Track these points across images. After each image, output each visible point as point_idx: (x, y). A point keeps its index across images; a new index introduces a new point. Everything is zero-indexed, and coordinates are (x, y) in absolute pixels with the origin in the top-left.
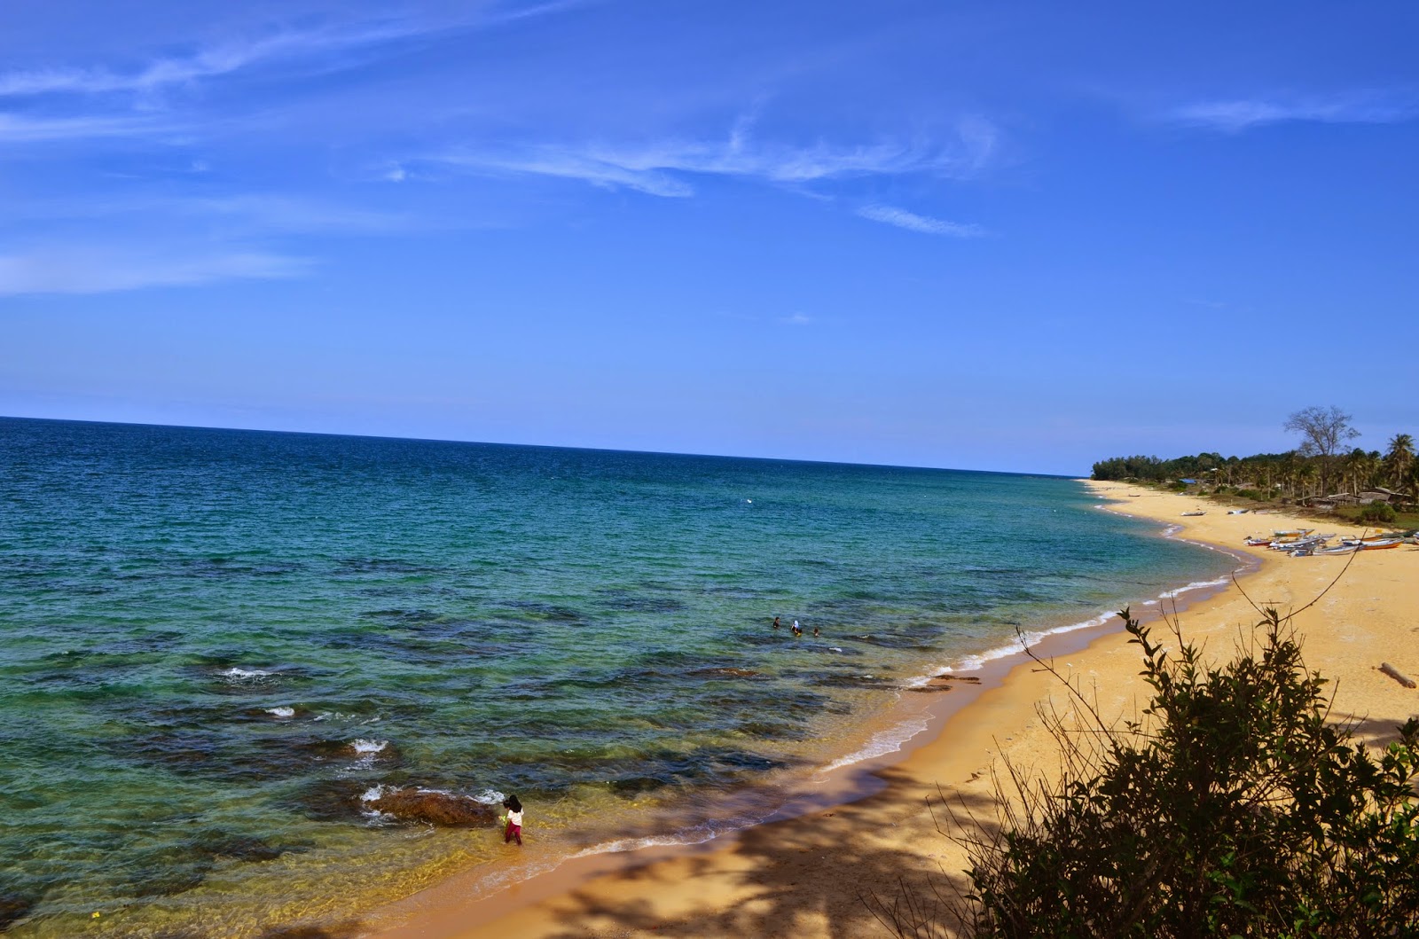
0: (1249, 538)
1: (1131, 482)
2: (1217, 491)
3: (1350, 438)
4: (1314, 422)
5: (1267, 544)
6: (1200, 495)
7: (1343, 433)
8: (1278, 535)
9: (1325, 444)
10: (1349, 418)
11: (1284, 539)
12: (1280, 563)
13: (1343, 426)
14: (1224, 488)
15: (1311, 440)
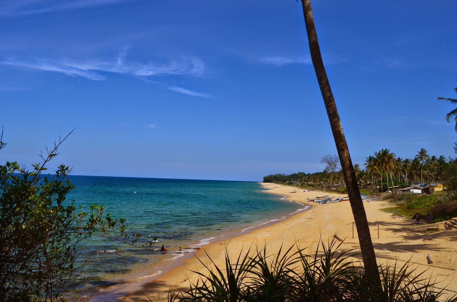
0: (308, 199)
1: (276, 183)
2: (302, 185)
4: (329, 160)
5: (313, 201)
6: (297, 186)
8: (318, 198)
9: (333, 168)
12: (316, 206)
14: (304, 184)
15: (329, 166)
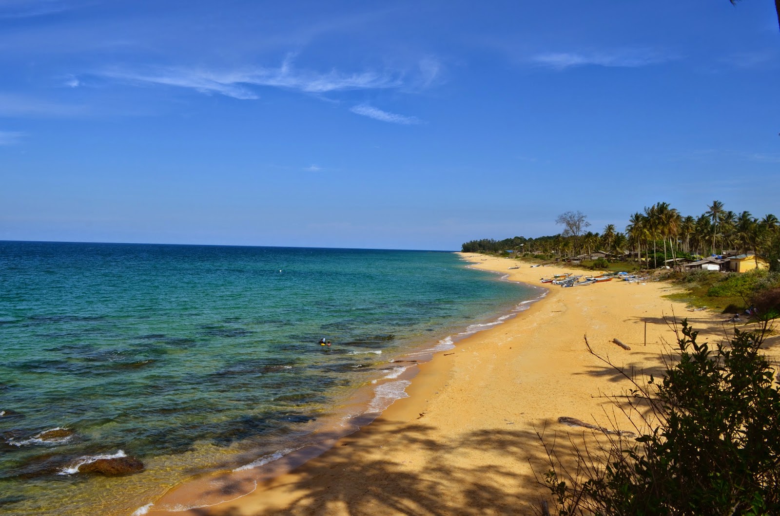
0: (542, 279)
1: (481, 253)
2: (524, 256)
3: (586, 227)
4: (569, 219)
5: (551, 282)
6: (516, 258)
7: (583, 224)
8: (556, 277)
9: (575, 230)
10: (586, 217)
11: (558, 278)
12: (558, 291)
13: (583, 221)
14: (527, 254)
15: (568, 228)
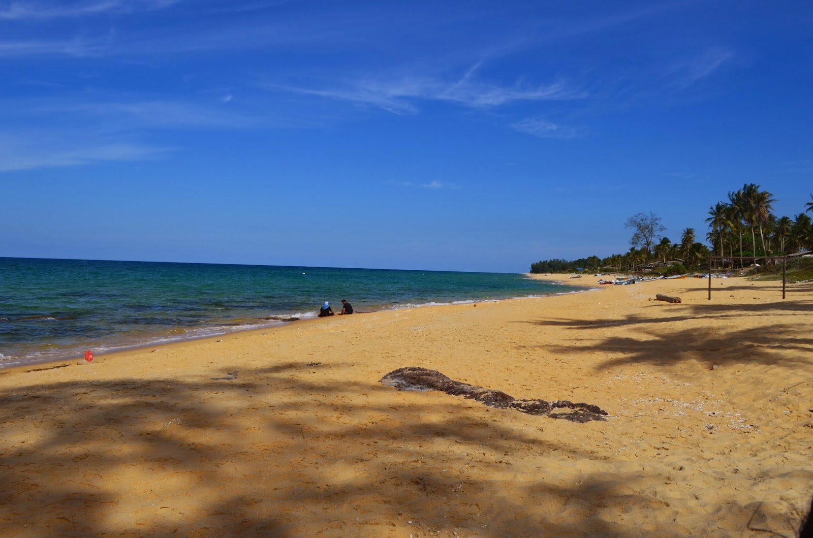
0: (601, 280)
1: (551, 272)
3: (661, 231)
4: (641, 222)
5: (611, 282)
7: (657, 228)
9: (647, 235)
10: (660, 219)
13: (657, 224)
